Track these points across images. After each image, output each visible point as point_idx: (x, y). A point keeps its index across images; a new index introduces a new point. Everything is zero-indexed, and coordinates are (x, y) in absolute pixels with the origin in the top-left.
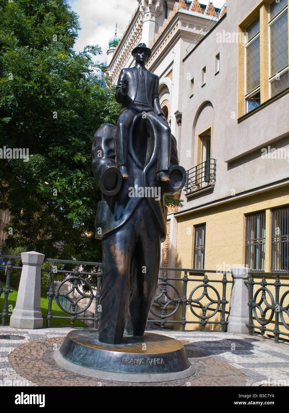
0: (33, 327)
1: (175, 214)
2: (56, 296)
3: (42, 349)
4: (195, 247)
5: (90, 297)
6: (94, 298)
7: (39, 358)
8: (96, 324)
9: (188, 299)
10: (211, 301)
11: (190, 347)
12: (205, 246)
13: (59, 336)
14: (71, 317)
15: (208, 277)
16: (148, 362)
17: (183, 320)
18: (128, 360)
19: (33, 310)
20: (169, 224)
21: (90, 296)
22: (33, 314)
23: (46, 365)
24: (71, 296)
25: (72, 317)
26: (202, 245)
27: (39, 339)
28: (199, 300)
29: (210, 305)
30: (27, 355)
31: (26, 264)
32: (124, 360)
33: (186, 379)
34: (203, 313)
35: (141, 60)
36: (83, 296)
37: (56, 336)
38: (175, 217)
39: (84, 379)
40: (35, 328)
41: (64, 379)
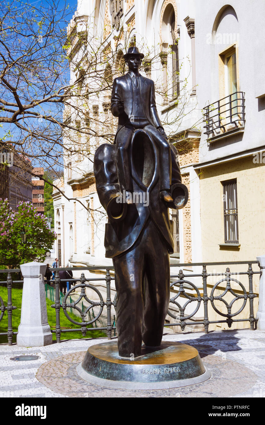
0: (43, 344)
1: (195, 166)
2: (64, 308)
3: (63, 367)
4: (225, 211)
5: (100, 305)
6: (105, 305)
7: (64, 376)
8: (109, 333)
9: (209, 297)
10: (237, 297)
11: (211, 351)
12: (237, 210)
13: (74, 351)
14: (81, 329)
15: (230, 269)
16: (166, 371)
17: (205, 321)
18: (148, 371)
19: (41, 326)
20: (188, 179)
21: (100, 303)
22: (42, 330)
23: (74, 382)
24: (79, 306)
25: (83, 328)
26: (234, 209)
27: (56, 357)
28: (222, 297)
29: (235, 300)
30: (52, 374)
31: (27, 277)
32: (144, 371)
33: (201, 384)
34: (228, 311)
35: (135, 67)
36: (92, 305)
37: (71, 352)
38: (195, 170)
39: (111, 390)
40: (45, 345)
41: (94, 392)
